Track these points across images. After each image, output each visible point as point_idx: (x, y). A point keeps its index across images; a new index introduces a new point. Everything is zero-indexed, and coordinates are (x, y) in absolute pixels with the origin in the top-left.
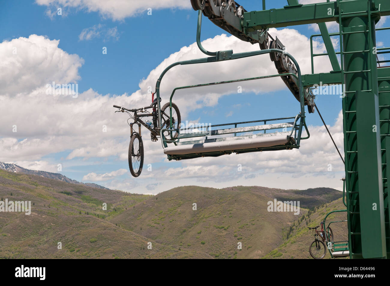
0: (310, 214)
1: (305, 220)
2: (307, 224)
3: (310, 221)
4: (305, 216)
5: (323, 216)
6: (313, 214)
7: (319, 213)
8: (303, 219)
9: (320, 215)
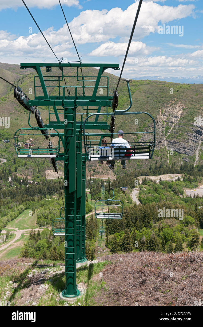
0: (24, 78)
1: (20, 81)
2: (22, 83)
3: (23, 82)
4: (21, 79)
5: (30, 79)
6: (25, 78)
7: (29, 77)
8: (19, 80)
9: (29, 78)
